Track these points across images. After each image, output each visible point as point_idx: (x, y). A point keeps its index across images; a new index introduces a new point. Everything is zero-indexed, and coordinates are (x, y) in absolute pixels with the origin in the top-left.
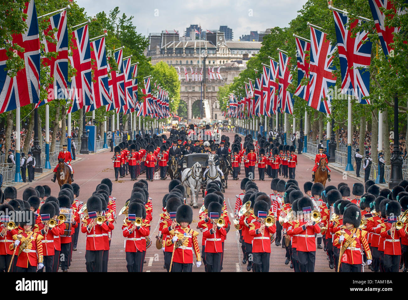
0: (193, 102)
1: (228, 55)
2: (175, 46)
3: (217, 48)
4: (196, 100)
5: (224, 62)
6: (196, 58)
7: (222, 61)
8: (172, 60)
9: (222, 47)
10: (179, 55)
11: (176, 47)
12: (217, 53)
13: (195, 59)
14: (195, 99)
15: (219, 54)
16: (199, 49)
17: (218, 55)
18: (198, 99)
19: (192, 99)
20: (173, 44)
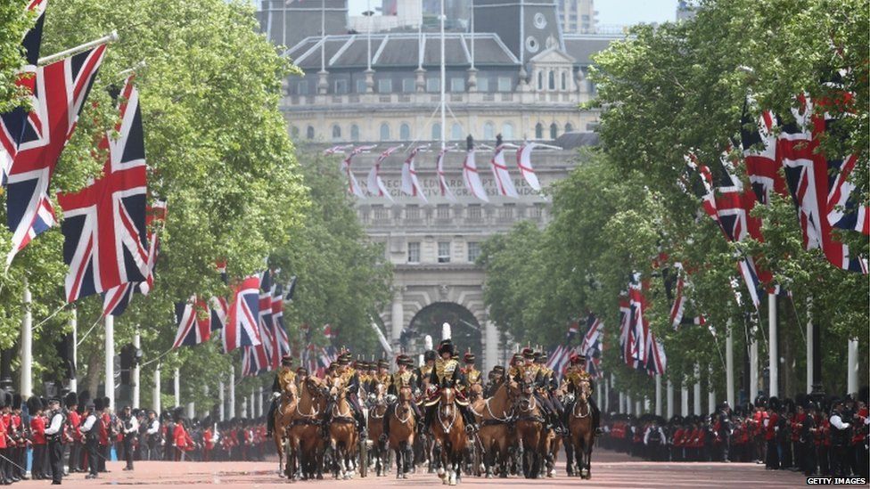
0: (413, 314)
1: (573, 98)
2: (328, 57)
3: (521, 63)
4: (428, 302)
5: (554, 128)
6: (427, 110)
7: (547, 121)
8: (314, 123)
9: (547, 59)
10: (345, 100)
11: (332, 61)
12: (525, 87)
13: (421, 118)
14: (421, 299)
15: (534, 92)
16: (438, 68)
17: (527, 99)
18: (438, 299)
19: (405, 298)
20: (318, 52)
